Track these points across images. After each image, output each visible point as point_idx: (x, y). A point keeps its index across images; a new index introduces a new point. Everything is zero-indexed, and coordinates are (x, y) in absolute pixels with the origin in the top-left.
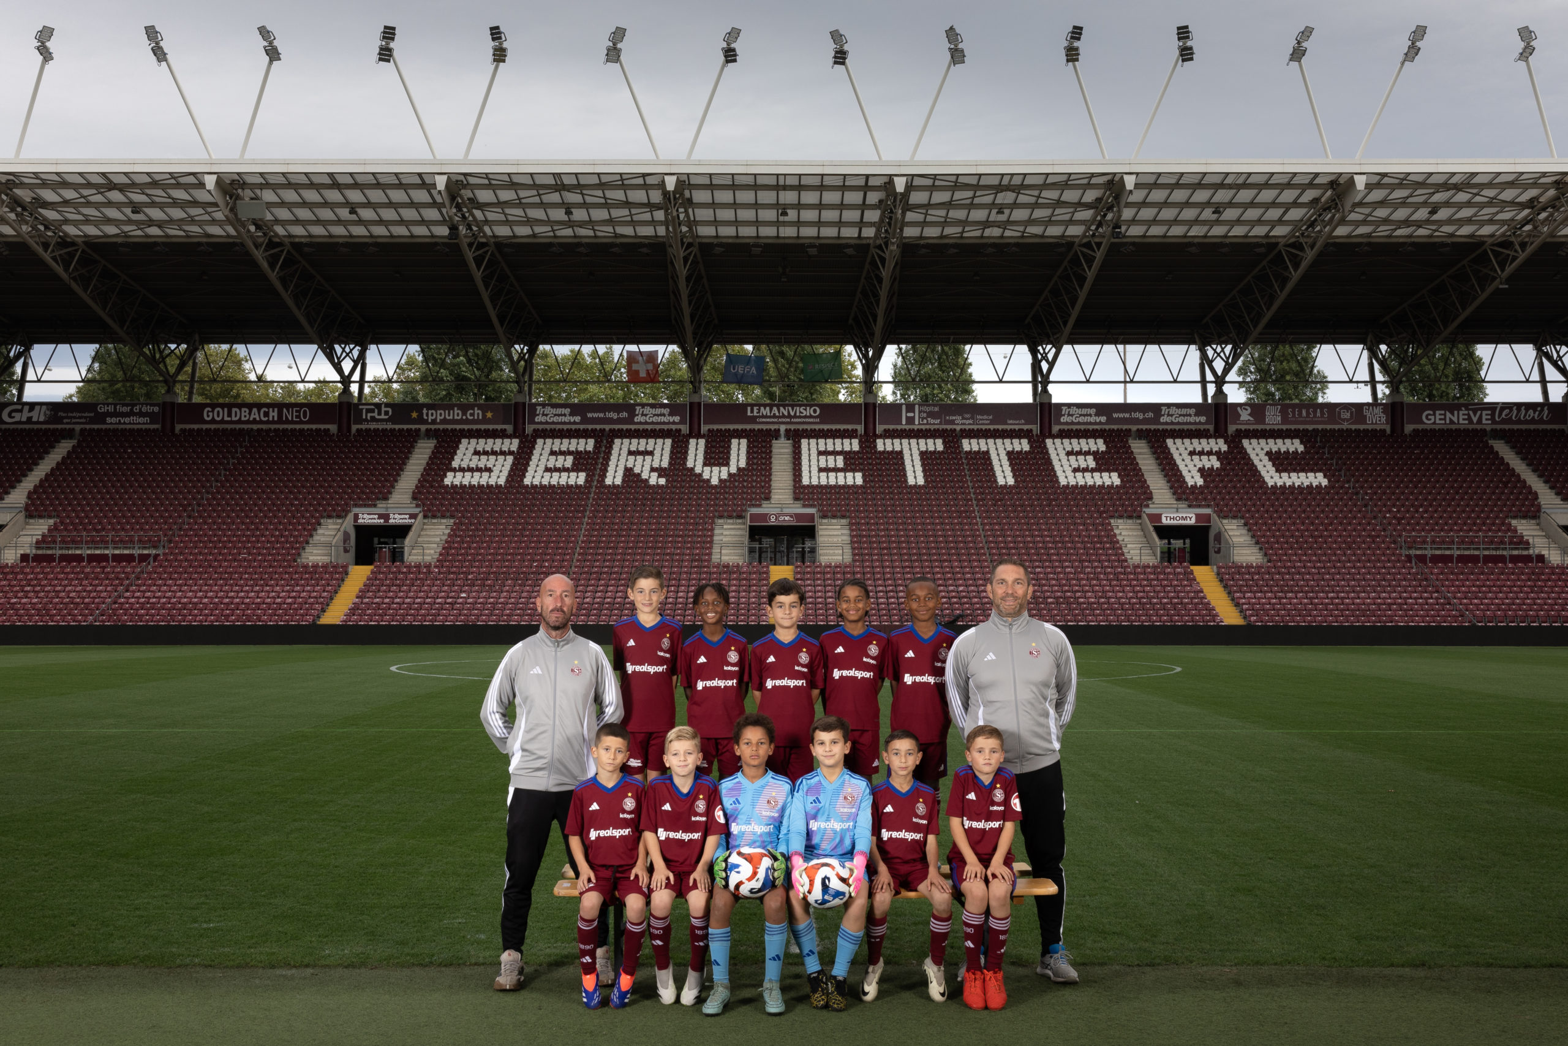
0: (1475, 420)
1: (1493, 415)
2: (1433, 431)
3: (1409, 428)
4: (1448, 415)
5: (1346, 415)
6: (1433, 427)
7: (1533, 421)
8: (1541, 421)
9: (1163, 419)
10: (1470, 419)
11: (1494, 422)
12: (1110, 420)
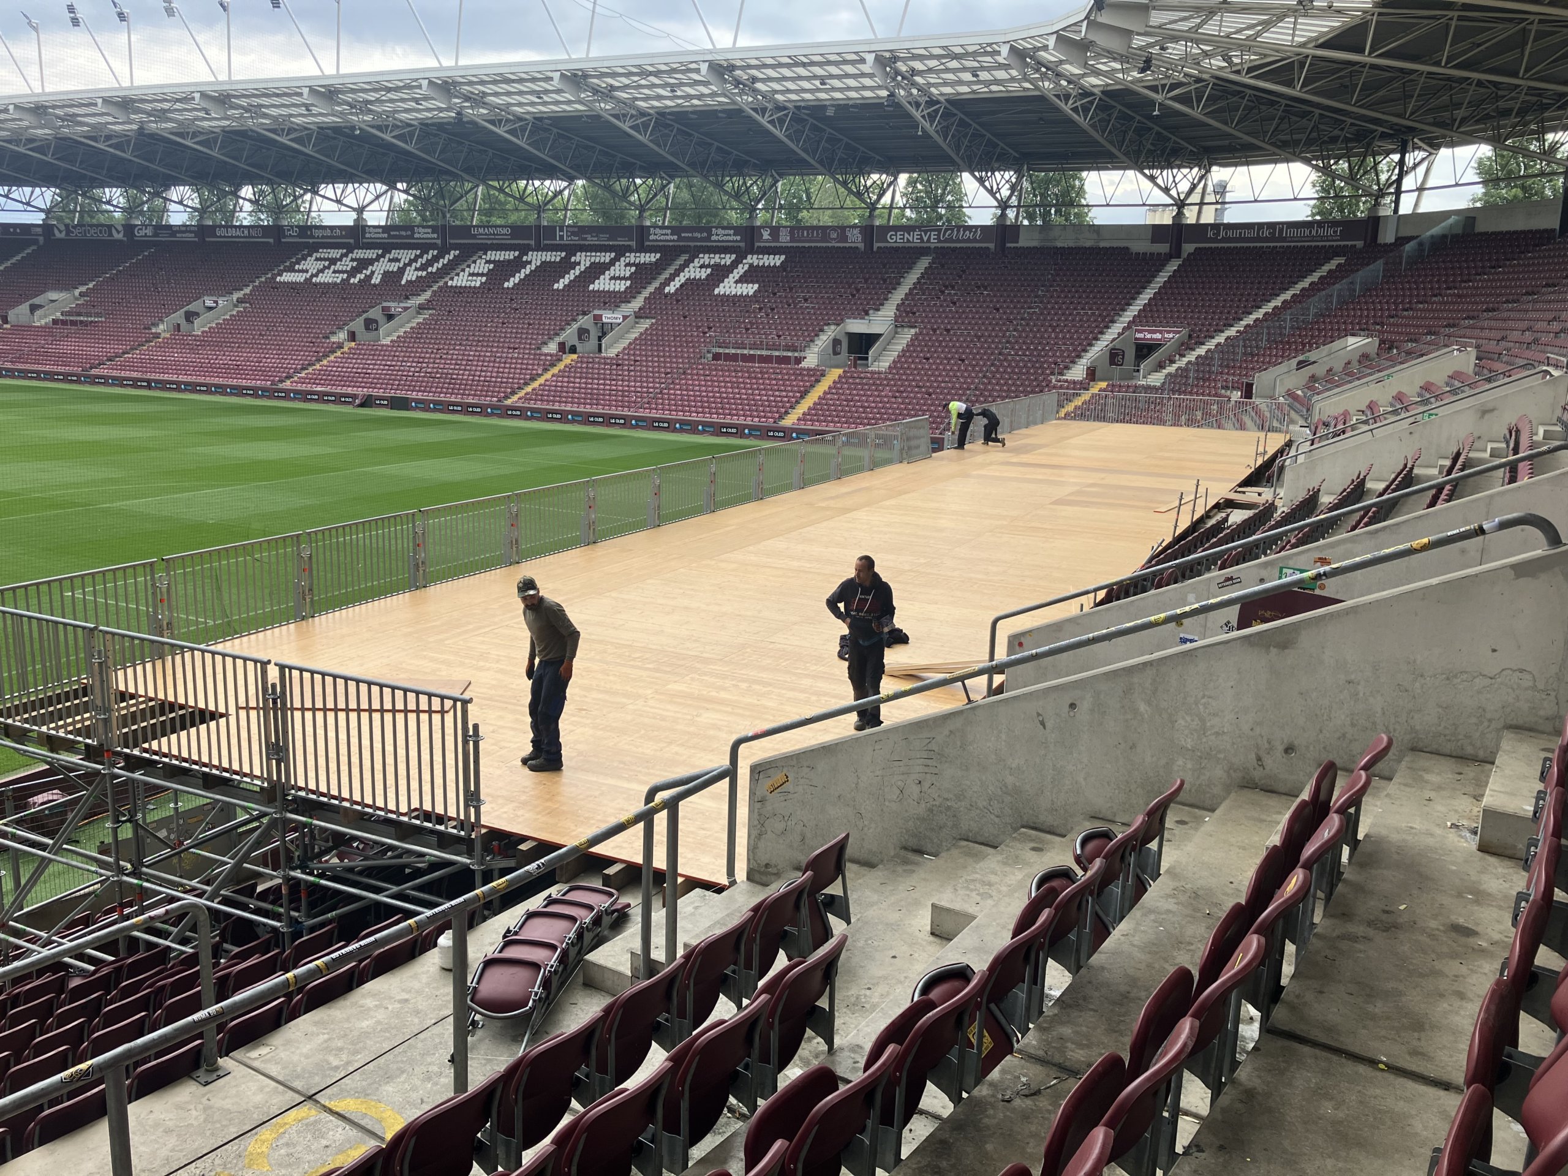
0: (925, 239)
1: (939, 235)
2: (897, 249)
3: (876, 245)
4: (906, 235)
5: (834, 235)
6: (895, 245)
7: (969, 240)
8: (975, 240)
9: (714, 238)
10: (921, 239)
11: (939, 241)
12: (680, 239)
